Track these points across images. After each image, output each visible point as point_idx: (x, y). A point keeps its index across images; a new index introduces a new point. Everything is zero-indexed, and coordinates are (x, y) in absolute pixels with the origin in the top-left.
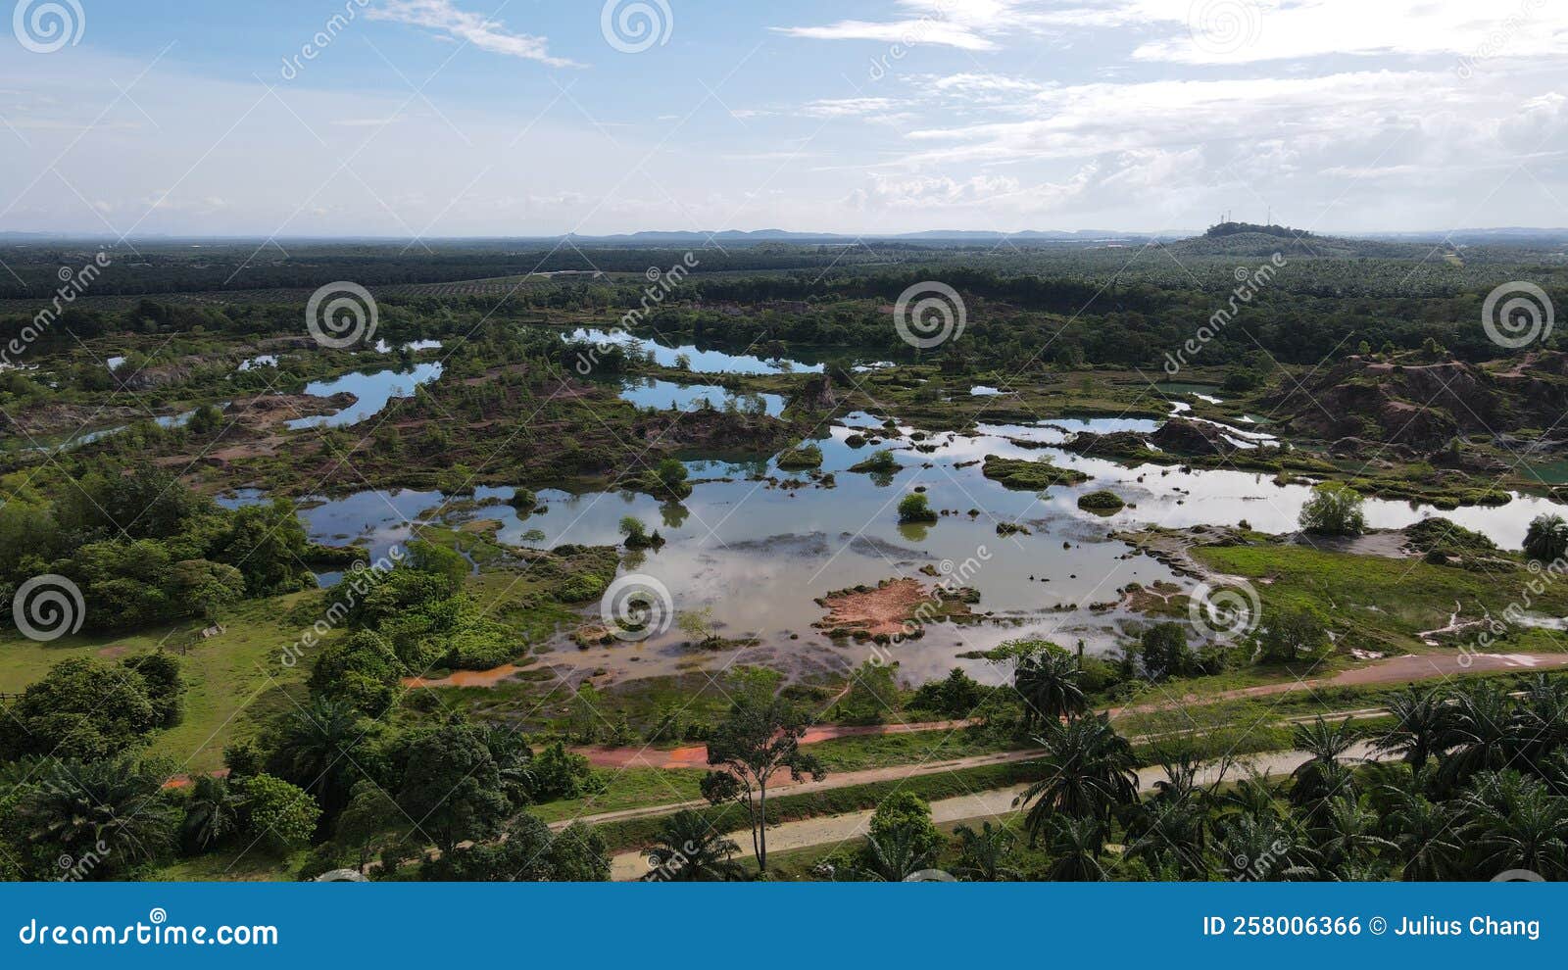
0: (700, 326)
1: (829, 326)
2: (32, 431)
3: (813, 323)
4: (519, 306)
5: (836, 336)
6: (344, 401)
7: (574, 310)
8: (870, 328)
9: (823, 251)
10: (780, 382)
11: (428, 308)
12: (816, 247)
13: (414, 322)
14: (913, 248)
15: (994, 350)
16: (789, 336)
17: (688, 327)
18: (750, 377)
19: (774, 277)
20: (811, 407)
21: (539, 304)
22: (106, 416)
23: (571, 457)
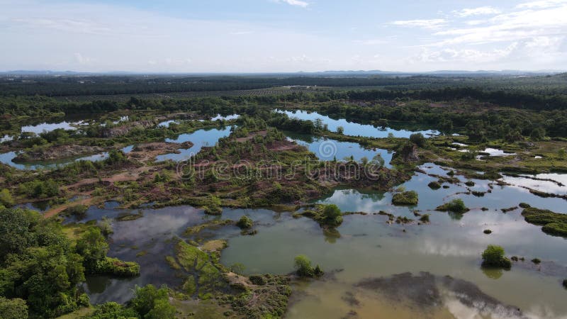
0: (348, 111)
1: (407, 113)
2: (52, 158)
3: (400, 111)
4: (274, 100)
5: (410, 118)
6: (186, 146)
7: (296, 102)
8: (427, 114)
9: (397, 78)
10: (387, 142)
11: (239, 101)
12: (394, 77)
13: (232, 107)
14: (435, 77)
15: (494, 128)
16: (388, 117)
17: (342, 111)
18: (372, 139)
19: (380, 89)
20: (405, 160)
21: (283, 100)
22: (86, 151)
23: (276, 193)
